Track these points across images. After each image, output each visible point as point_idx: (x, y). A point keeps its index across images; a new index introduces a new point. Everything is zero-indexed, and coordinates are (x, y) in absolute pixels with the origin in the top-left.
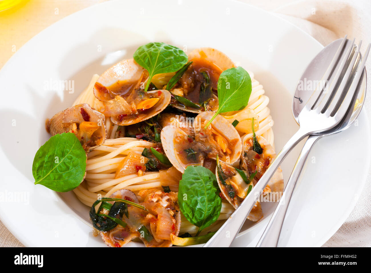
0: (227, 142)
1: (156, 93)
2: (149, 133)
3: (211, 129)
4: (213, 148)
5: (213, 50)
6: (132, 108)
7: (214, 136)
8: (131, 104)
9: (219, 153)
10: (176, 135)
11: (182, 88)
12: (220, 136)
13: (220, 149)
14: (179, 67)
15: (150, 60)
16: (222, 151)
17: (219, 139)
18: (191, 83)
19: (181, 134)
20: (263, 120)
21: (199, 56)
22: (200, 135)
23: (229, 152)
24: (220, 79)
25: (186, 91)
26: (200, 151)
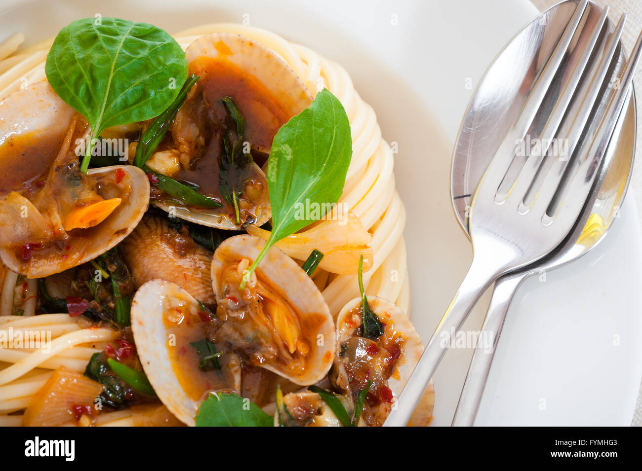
0: (297, 320)
1: (111, 172)
2: (99, 298)
3: (256, 284)
4: (263, 340)
5: (251, 44)
6: (52, 224)
7: (265, 303)
8: (49, 215)
9: (279, 352)
10: (170, 305)
11: (174, 151)
12: (279, 302)
13: (280, 343)
14: (165, 102)
15: (91, 89)
16: (286, 348)
17: (278, 313)
18: (199, 136)
19: (181, 299)
20: (382, 218)
21: (213, 54)
22: (230, 302)
23: (303, 351)
24: (274, 154)
25: (186, 159)
26: (231, 348)
